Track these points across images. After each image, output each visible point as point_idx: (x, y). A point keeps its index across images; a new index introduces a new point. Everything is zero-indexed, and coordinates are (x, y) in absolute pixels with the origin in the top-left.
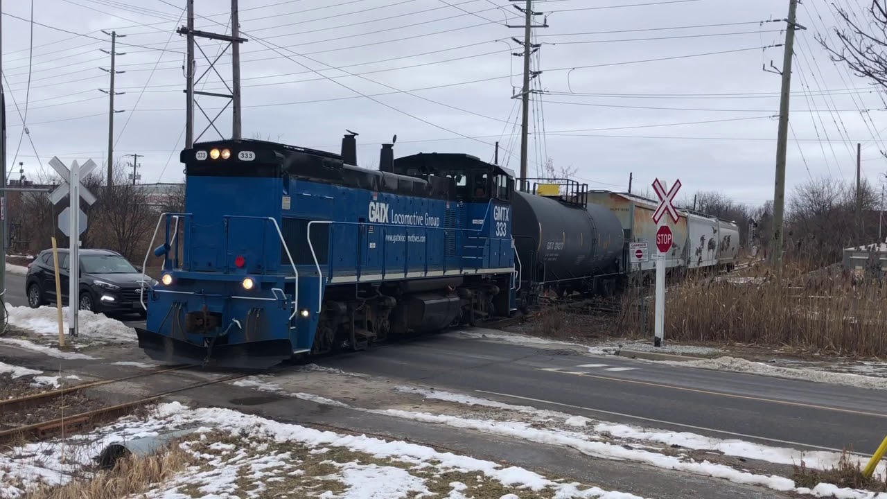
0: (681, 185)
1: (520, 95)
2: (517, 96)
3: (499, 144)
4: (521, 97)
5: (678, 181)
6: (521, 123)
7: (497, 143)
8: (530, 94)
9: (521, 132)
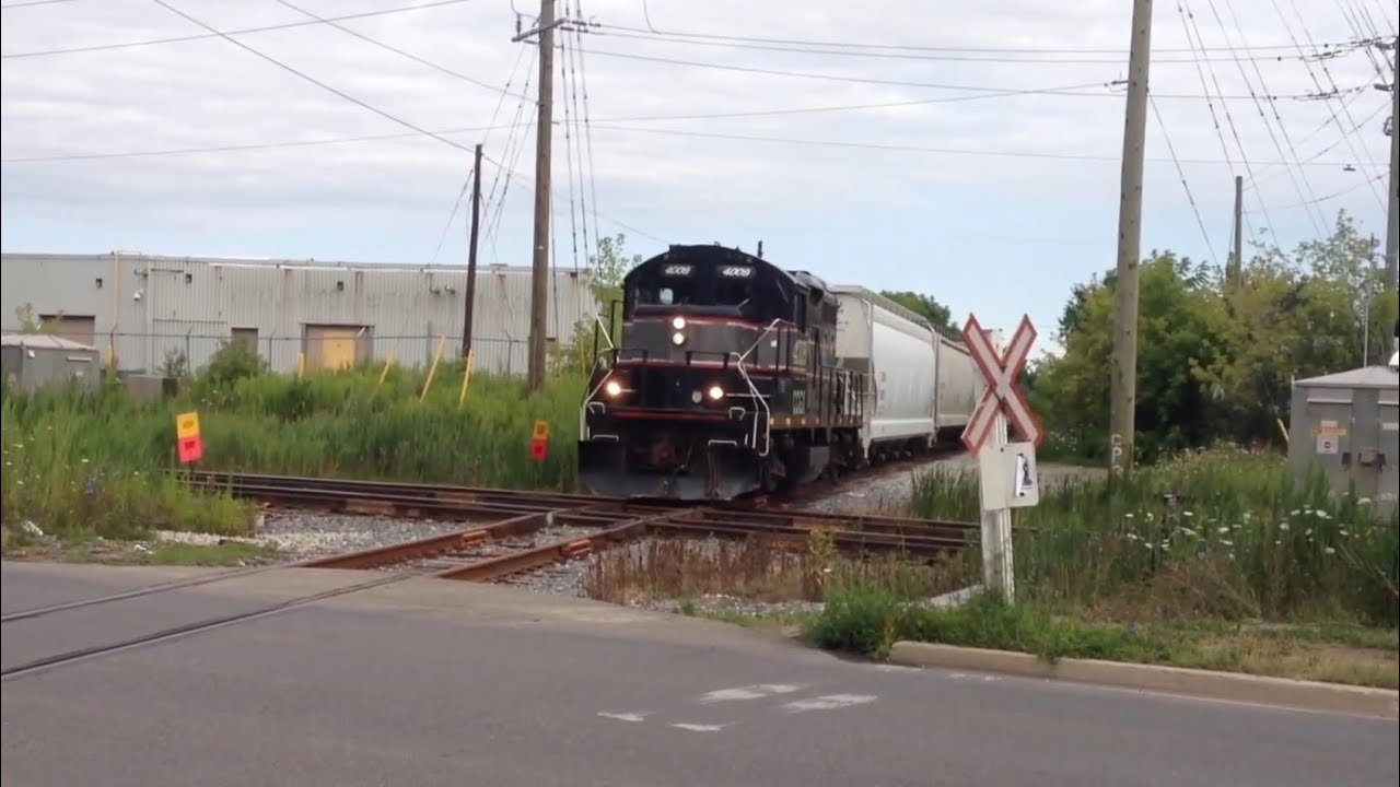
0: (1034, 334)
1: (533, 33)
2: (526, 36)
3: (483, 151)
4: (536, 38)
5: (1026, 322)
6: (537, 98)
7: (479, 148)
8: (556, 31)
9: (536, 119)
